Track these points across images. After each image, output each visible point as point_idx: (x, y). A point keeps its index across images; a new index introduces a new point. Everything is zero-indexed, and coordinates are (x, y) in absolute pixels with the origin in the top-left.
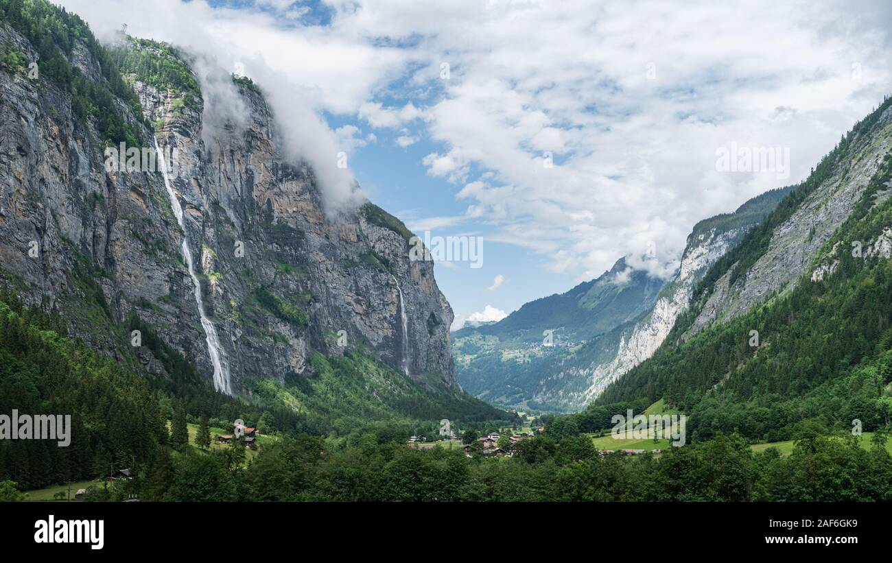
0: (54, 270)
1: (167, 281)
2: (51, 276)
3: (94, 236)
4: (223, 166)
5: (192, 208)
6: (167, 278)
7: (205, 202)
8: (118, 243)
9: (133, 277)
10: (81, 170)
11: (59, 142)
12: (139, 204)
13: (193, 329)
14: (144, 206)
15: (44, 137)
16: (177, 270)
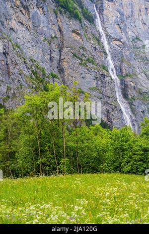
0: (13, 74)
1: (94, 79)
2: (12, 76)
3: (50, 58)
4: (141, 18)
5: (116, 40)
6: (94, 78)
7: (124, 37)
8: (65, 60)
9: (74, 78)
10: (42, 24)
11: (22, 9)
12: (78, 39)
13: (111, 104)
14: (81, 40)
15: (12, 7)
16: (101, 73)
